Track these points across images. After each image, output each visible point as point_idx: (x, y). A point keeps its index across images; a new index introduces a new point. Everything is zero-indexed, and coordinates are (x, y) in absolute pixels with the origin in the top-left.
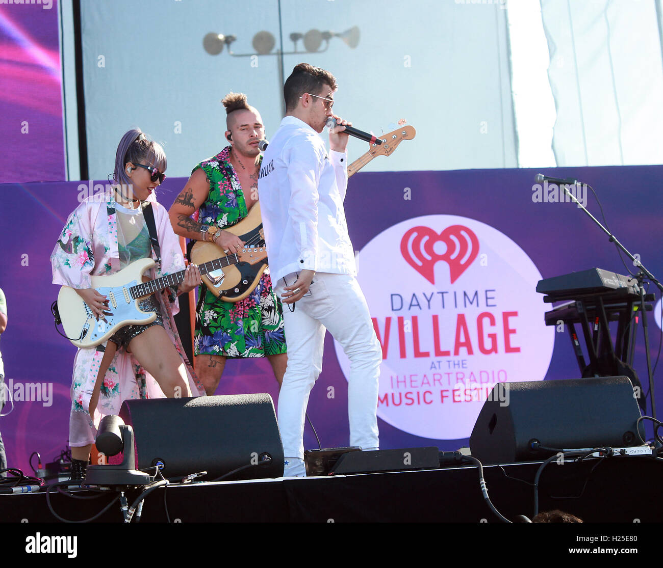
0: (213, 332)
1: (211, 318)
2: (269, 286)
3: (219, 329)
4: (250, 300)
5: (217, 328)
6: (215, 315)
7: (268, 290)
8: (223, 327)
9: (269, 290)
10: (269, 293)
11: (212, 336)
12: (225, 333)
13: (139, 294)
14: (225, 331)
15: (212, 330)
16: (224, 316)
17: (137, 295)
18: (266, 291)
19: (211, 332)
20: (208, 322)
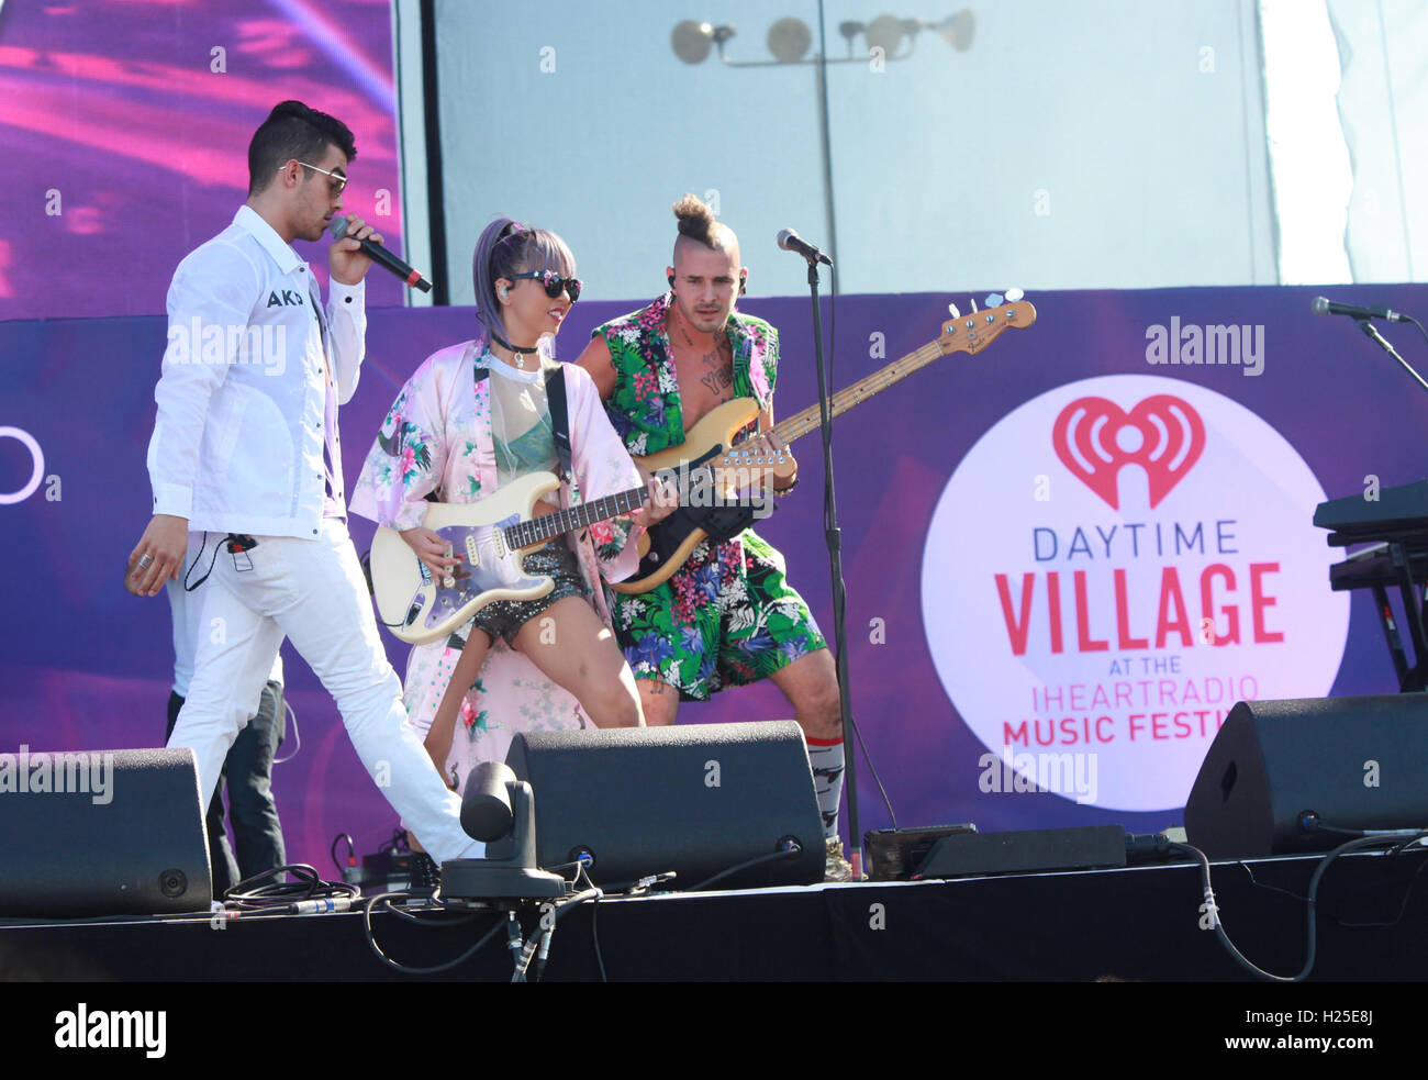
0: (638, 639)
1: (634, 613)
2: (734, 562)
3: (650, 632)
4: (697, 592)
5: (645, 629)
6: (642, 607)
7: (733, 571)
8: (659, 627)
9: (736, 569)
10: (735, 576)
11: (636, 645)
12: (662, 640)
14: (662, 636)
15: (637, 636)
16: (659, 609)
18: (730, 573)
19: (633, 640)
20: (630, 621)
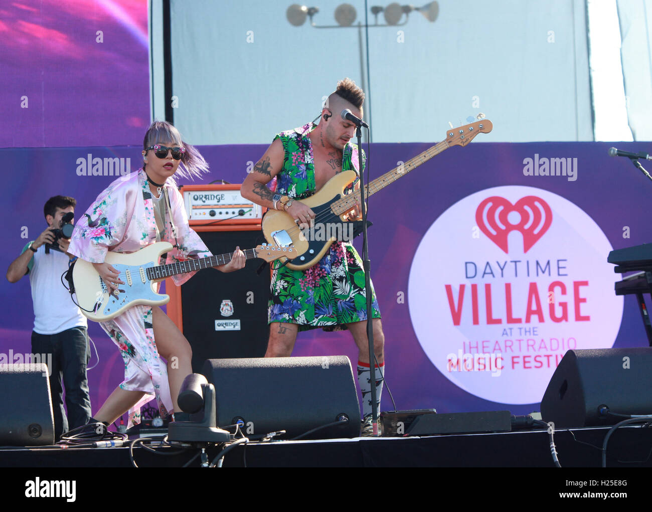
0: (283, 300)
2: (341, 256)
3: (289, 297)
4: (321, 270)
5: (286, 296)
6: (286, 285)
7: (340, 261)
8: (293, 295)
9: (342, 260)
10: (341, 263)
11: (282, 304)
12: (295, 301)
13: (156, 276)
14: (295, 299)
15: (282, 299)
16: (293, 284)
17: (153, 277)
18: (338, 261)
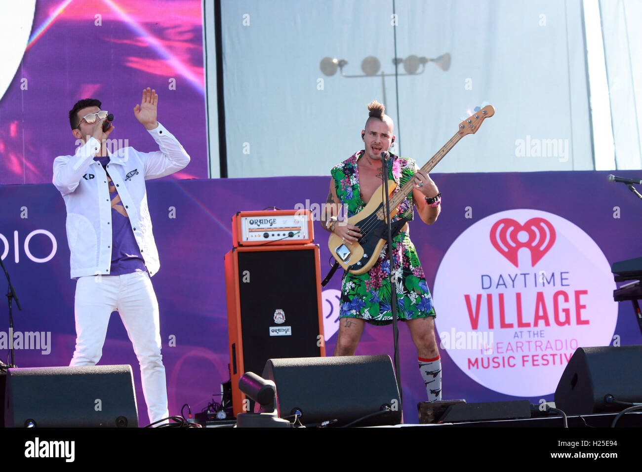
0: (351, 299)
1: (350, 287)
3: (356, 296)
5: (354, 295)
6: (353, 285)
8: (359, 294)
11: (350, 302)
12: (360, 300)
14: (360, 298)
15: (351, 298)
16: (360, 285)
18: (398, 264)
19: (349, 299)
20: (348, 291)
